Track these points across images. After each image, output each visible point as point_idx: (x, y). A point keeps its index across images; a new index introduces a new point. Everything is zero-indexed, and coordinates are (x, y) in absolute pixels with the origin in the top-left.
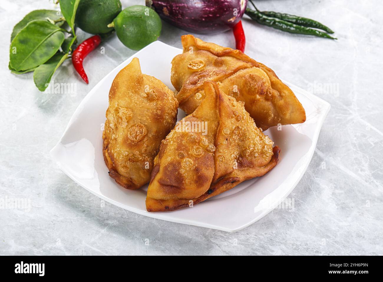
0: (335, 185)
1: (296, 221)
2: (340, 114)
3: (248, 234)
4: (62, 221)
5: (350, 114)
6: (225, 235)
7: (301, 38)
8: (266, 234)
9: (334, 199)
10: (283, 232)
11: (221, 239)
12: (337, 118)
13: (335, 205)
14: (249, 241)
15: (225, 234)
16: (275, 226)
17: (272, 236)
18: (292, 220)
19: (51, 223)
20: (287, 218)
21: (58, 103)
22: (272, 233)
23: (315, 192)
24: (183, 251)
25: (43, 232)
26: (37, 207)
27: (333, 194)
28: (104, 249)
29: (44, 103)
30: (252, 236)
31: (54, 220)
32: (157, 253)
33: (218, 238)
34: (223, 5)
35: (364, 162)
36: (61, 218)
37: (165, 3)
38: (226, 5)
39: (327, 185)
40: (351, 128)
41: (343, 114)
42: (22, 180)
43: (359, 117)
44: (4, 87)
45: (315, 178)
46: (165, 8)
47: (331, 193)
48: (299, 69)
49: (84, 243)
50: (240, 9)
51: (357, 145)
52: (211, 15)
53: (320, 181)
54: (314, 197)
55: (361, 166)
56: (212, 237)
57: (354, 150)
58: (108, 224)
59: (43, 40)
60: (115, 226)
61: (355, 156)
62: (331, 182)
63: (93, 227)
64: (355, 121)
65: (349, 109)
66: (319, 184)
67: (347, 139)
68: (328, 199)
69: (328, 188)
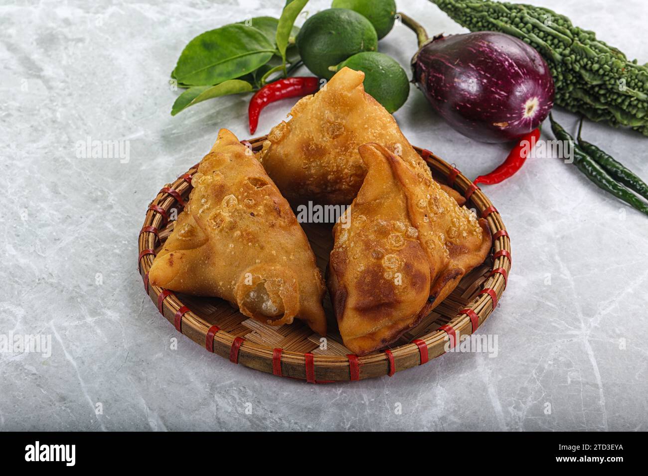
0: (456, 408)
2: (563, 322)
3: (271, 412)
4: (52, 285)
5: (579, 328)
6: (240, 399)
7: (607, 199)
8: (296, 423)
11: (230, 401)
12: (553, 324)
14: (263, 421)
15: (241, 397)
16: (319, 419)
18: (349, 423)
19: (37, 280)
20: (345, 418)
21: (191, 142)
23: (419, 403)
24: (166, 392)
25: (16, 286)
26: (39, 253)
27: (443, 418)
28: (70, 341)
29: (174, 134)
30: (274, 418)
31: (43, 278)
32: (130, 379)
33: (227, 397)
34: (492, 97)
35: (532, 398)
36: (54, 281)
37: (425, 67)
38: (496, 98)
39: (447, 403)
40: (559, 347)
41: (567, 324)
42: (53, 215)
43: (587, 337)
44: (144, 95)
45: (439, 386)
46: (423, 75)
47: (440, 415)
48: (563, 237)
49: (52, 322)
50: (520, 115)
51: (544, 371)
52: (468, 105)
53: (442, 393)
54: (412, 410)
55: (522, 402)
56: (220, 393)
57: (532, 376)
58: (104, 314)
59: (238, 56)
60: (110, 321)
61: (526, 384)
62: (456, 402)
63: (82, 308)
64: (575, 340)
65: (582, 321)
66: (435, 396)
67: (539, 358)
68: (428, 422)
69: (443, 407)
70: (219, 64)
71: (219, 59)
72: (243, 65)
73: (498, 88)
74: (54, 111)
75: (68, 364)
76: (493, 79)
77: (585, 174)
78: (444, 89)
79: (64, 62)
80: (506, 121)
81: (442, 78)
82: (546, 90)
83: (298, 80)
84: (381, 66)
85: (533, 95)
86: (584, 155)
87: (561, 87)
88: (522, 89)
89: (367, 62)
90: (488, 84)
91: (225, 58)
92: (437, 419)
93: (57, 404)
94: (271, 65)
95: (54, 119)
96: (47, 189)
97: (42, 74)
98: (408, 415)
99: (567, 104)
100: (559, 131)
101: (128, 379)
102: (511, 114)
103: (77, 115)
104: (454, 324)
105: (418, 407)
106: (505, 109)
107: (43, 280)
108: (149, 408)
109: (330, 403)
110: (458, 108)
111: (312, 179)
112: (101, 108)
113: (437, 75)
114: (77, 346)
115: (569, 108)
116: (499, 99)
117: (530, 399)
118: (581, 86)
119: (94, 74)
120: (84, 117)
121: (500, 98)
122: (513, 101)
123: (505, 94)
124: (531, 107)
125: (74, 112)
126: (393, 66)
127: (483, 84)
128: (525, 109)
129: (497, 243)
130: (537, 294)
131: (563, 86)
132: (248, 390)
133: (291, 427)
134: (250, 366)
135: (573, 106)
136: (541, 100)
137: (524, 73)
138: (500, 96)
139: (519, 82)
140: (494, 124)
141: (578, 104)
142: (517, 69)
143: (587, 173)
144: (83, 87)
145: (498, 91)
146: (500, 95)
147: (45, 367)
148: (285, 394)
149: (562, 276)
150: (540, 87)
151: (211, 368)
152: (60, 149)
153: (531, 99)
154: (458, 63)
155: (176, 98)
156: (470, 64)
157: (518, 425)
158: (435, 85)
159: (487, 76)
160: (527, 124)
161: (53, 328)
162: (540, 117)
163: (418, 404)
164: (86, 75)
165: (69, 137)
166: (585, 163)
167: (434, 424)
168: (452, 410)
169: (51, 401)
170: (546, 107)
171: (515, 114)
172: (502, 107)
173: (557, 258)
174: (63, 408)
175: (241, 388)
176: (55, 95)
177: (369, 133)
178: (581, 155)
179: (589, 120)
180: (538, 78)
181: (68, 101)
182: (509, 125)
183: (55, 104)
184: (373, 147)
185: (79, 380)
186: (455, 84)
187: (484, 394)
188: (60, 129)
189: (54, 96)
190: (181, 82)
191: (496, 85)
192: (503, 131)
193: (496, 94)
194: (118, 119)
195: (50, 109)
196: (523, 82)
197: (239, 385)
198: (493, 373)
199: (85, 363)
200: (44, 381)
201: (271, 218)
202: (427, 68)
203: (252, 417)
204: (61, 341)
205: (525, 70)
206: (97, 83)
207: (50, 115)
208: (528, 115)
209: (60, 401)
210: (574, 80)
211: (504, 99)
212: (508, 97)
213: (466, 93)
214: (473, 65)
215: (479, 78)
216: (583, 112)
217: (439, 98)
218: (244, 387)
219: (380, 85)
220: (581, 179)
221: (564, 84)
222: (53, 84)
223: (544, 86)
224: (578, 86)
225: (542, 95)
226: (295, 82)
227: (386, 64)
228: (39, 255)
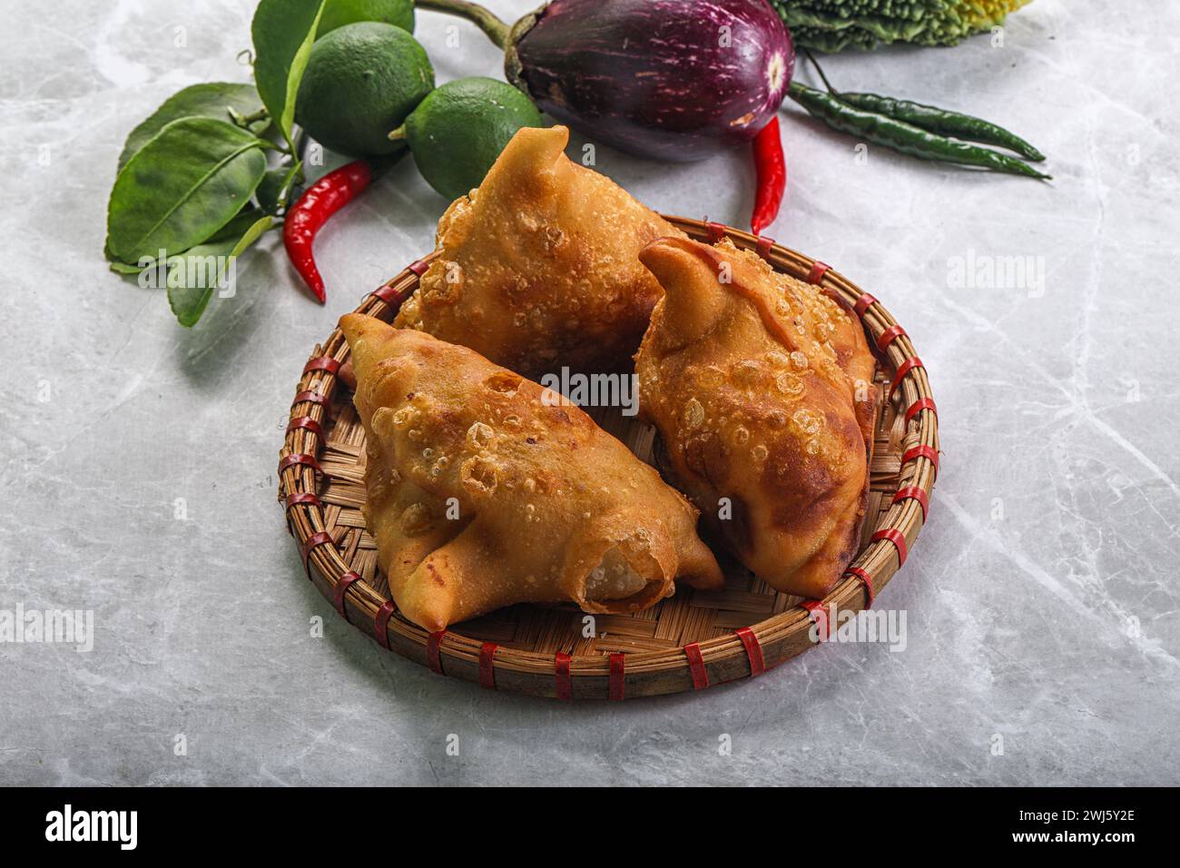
0: (995, 614)
1: (872, 718)
2: (1036, 403)
4: (209, 707)
5: (1065, 402)
6: (665, 755)
8: (781, 753)
9: (987, 655)
10: (831, 749)
11: (651, 765)
12: (1026, 413)
13: (988, 672)
15: (664, 751)
16: (810, 731)
17: (797, 761)
18: (860, 714)
19: (179, 710)
20: (846, 709)
22: (801, 751)
23: (935, 632)
25: (152, 736)
26: (142, 663)
27: (989, 639)
29: (193, 357)
30: (742, 761)
31: (186, 702)
33: (642, 761)
34: (716, 81)
35: (1088, 546)
36: (207, 698)
37: (553, 72)
38: (723, 80)
39: (974, 612)
40: (1062, 445)
41: (1044, 403)
42: (111, 585)
43: (1089, 411)
44: (87, 310)
45: (942, 591)
46: (554, 86)
47: (980, 637)
48: (931, 264)
50: (766, 91)
51: (1072, 495)
52: (679, 109)
53: (955, 599)
54: (933, 648)
55: (1079, 558)
56: (628, 760)
57: (1062, 511)
58: (337, 717)
59: (206, 176)
60: (357, 724)
61: (1062, 528)
62: (986, 605)
63: (294, 723)
64: (1075, 423)
65: (1062, 388)
66: (951, 610)
67: (1048, 478)
68: (972, 655)
69: (974, 621)
70: (183, 203)
71: (177, 195)
72: (228, 190)
73: (719, 62)
76: (705, 50)
78: (618, 97)
80: (748, 112)
81: (607, 80)
84: (494, 99)
85: (772, 51)
86: (872, 115)
88: (754, 47)
89: (466, 101)
90: (700, 62)
96: (64, 545)
98: (934, 659)
100: (803, 91)
102: (754, 97)
104: (916, 478)
105: (938, 638)
106: (743, 93)
107: (189, 706)
109: (805, 695)
110: (660, 120)
113: (595, 78)
116: (729, 79)
117: (1086, 548)
121: (729, 76)
122: (749, 74)
123: (735, 67)
124: (776, 72)
127: (693, 63)
128: (769, 79)
130: (964, 375)
132: (666, 735)
133: (779, 762)
134: (650, 692)
136: (783, 54)
137: (746, 20)
138: (728, 74)
139: (746, 37)
140: (732, 124)
142: (732, 17)
145: (722, 66)
146: (726, 72)
148: (727, 713)
149: (977, 329)
151: (581, 726)
153: (772, 58)
154: (628, 45)
156: (652, 39)
158: (596, 96)
159: (694, 49)
160: (774, 102)
163: (935, 636)
165: (23, 439)
166: (881, 129)
167: (982, 655)
168: (991, 621)
171: (758, 94)
172: (738, 91)
173: (949, 303)
175: (654, 736)
180: (767, 18)
184: (665, 246)
186: (640, 83)
187: (1017, 572)
191: (715, 57)
192: (748, 128)
193: (720, 72)
194: (77, 371)
196: (751, 35)
197: (645, 732)
198: (1001, 532)
201: (563, 434)
202: (560, 73)
203: (706, 775)
205: (745, 14)
208: (775, 86)
211: (734, 75)
212: (740, 70)
213: (668, 90)
214: (659, 38)
215: (681, 58)
218: (657, 733)
225: (782, 45)
226: (332, 184)
227: (497, 94)
228: (144, 665)
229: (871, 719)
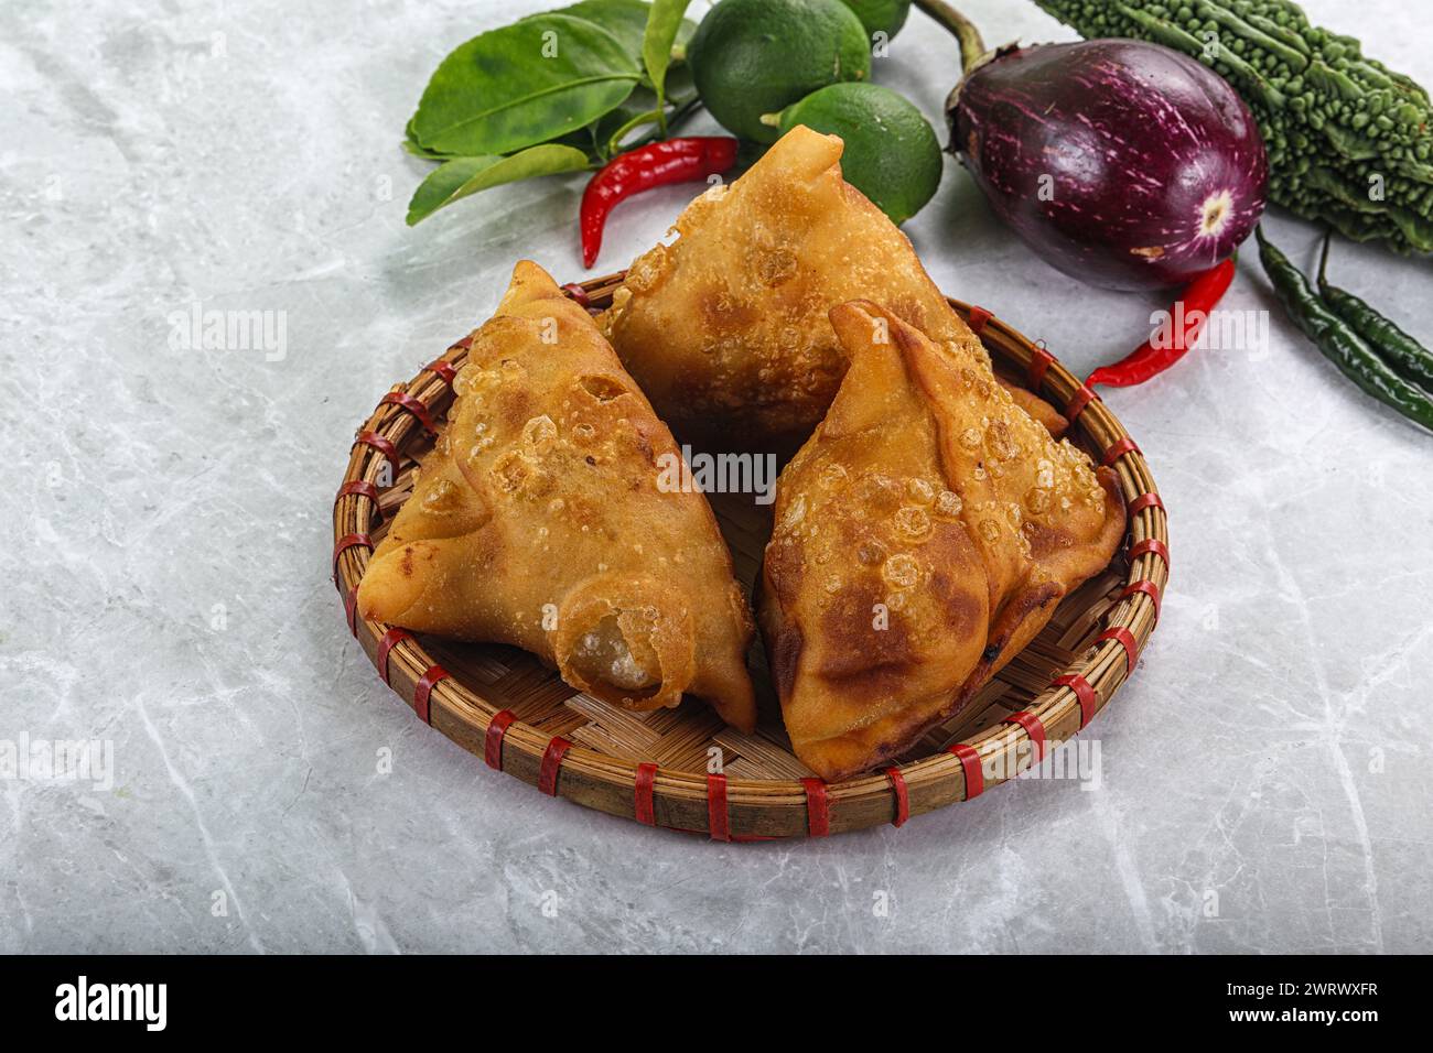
0: (1045, 900)
2: (1285, 702)
3: (631, 906)
4: (138, 612)
5: (1318, 716)
6: (561, 876)
7: (1385, 421)
8: (686, 933)
11: (538, 880)
12: (1263, 707)
14: (614, 928)
15: (563, 873)
16: (737, 924)
18: (806, 933)
19: (106, 602)
20: (796, 920)
21: (450, 286)
23: (962, 888)
24: (396, 860)
25: (58, 614)
26: (109, 540)
28: (179, 742)
29: (412, 266)
30: (638, 921)
31: (120, 597)
32: (316, 829)
33: (532, 872)
34: (1128, 190)
35: (1214, 876)
36: (143, 603)
37: (977, 118)
38: (1137, 192)
39: (1024, 887)
40: (1275, 759)
41: (1293, 706)
42: (142, 451)
43: (1339, 737)
44: (345, 175)
45: (1006, 849)
46: (974, 135)
47: (1009, 916)
48: (1284, 508)
49: (138, 699)
50: (1192, 230)
51: (1242, 815)
52: (1075, 208)
53: (1013, 863)
54: (945, 903)
55: (1192, 884)
56: (516, 863)
57: (1215, 826)
58: (256, 680)
59: (556, 87)
60: (269, 696)
61: (1200, 845)
62: (1043, 886)
63: (208, 667)
64: (1311, 743)
65: (1327, 700)
66: (999, 872)
67: (1229, 786)
68: (982, 930)
69: (1015, 896)
70: (513, 106)
71: (513, 95)
72: (568, 109)
73: (1143, 171)
74: (142, 212)
75: (176, 794)
76: (1131, 150)
77: (1335, 362)
78: (1020, 169)
79: (164, 99)
80: (1158, 245)
81: (1016, 144)
82: (1250, 173)
83: (691, 143)
84: (880, 116)
85: (1219, 186)
86: (1334, 319)
87: (1283, 163)
88: (1196, 171)
89: (847, 106)
90: (1119, 161)
91: (528, 93)
92: (1003, 925)
93: (151, 886)
94: (631, 110)
95: (142, 230)
96: (128, 392)
97: (116, 125)
98: (936, 914)
99: (1296, 203)
100: (1278, 263)
101: (311, 828)
102: (1171, 229)
103: (193, 222)
104: (1042, 708)
105: (960, 895)
106: (1156, 218)
107: (119, 602)
108: (358, 895)
109: (763, 886)
110: (1051, 214)
111: (723, 377)
112: (248, 204)
113: (1006, 138)
114: (196, 754)
115: (1301, 211)
116: (1143, 195)
117: (1209, 878)
118: (1327, 163)
119: (233, 126)
120: (210, 226)
121: (1147, 192)
122: (1175, 199)
123: (1158, 184)
124: (1216, 213)
125: (187, 214)
126: (906, 117)
127: (1109, 159)
128: (1201, 217)
129: (1139, 522)
130: (1226, 638)
131: (1287, 162)
132: (579, 857)
133: (676, 940)
134: (585, 801)
135: (1310, 206)
136: (1237, 197)
137: (1200, 137)
138: (1146, 188)
139: (1190, 155)
140: (1133, 251)
141: (1321, 202)
142: (1184, 126)
143: (1339, 360)
144: (206, 157)
145: (1143, 176)
146: (1146, 185)
147: (123, 800)
148: (663, 865)
149: (1281, 595)
150: (1236, 167)
151: (497, 806)
152: (157, 300)
153: (1215, 194)
154: (1052, 111)
155: (418, 184)
156: (1079, 115)
157: (1182, 939)
158: (1001, 160)
159: (1117, 143)
160: (1205, 249)
161: (142, 711)
162: (1236, 234)
163: (958, 890)
164: (214, 129)
165: (176, 273)
166: (1335, 338)
167: (995, 936)
168: (1035, 904)
169: (136, 880)
170: (1250, 213)
171: (1178, 229)
172: (1149, 213)
173: (1272, 555)
174: (165, 896)
175: (565, 852)
176: (145, 174)
177: (854, 275)
178: (1326, 320)
179: (1343, 239)
180: (1232, 146)
181: (175, 187)
182: (1167, 252)
183: (144, 195)
184: (862, 311)
185: (199, 832)
186: (1044, 160)
187: (1107, 867)
188: (155, 253)
189: (142, 178)
190: (428, 146)
191: (1137, 162)
192: (1153, 264)
193: (1137, 183)
194: (285, 230)
195: (133, 206)
196: (1197, 156)
197: (560, 843)
198: (1126, 818)
199: (215, 793)
200: (121, 833)
201: (633, 468)
202: (982, 121)
203: (587, 918)
204: (160, 742)
205: (1202, 129)
206: (238, 148)
207: (134, 221)
208: (1210, 230)
209: (158, 880)
210: (1313, 150)
211: (1155, 194)
212: (1163, 190)
213: (1070, 180)
214: (1088, 117)
215: (1099, 148)
216: (1329, 219)
217: (1010, 190)
218: (571, 850)
219: (877, 160)
220: (1325, 373)
221: (1290, 158)
222: (139, 148)
223: (1244, 165)
224: (1321, 163)
225: (1241, 185)
226: (684, 150)
227: (890, 112)
228: (109, 543)
229: (814, 944)
